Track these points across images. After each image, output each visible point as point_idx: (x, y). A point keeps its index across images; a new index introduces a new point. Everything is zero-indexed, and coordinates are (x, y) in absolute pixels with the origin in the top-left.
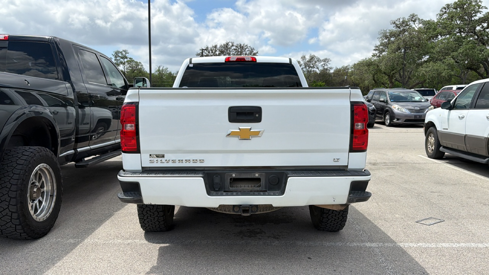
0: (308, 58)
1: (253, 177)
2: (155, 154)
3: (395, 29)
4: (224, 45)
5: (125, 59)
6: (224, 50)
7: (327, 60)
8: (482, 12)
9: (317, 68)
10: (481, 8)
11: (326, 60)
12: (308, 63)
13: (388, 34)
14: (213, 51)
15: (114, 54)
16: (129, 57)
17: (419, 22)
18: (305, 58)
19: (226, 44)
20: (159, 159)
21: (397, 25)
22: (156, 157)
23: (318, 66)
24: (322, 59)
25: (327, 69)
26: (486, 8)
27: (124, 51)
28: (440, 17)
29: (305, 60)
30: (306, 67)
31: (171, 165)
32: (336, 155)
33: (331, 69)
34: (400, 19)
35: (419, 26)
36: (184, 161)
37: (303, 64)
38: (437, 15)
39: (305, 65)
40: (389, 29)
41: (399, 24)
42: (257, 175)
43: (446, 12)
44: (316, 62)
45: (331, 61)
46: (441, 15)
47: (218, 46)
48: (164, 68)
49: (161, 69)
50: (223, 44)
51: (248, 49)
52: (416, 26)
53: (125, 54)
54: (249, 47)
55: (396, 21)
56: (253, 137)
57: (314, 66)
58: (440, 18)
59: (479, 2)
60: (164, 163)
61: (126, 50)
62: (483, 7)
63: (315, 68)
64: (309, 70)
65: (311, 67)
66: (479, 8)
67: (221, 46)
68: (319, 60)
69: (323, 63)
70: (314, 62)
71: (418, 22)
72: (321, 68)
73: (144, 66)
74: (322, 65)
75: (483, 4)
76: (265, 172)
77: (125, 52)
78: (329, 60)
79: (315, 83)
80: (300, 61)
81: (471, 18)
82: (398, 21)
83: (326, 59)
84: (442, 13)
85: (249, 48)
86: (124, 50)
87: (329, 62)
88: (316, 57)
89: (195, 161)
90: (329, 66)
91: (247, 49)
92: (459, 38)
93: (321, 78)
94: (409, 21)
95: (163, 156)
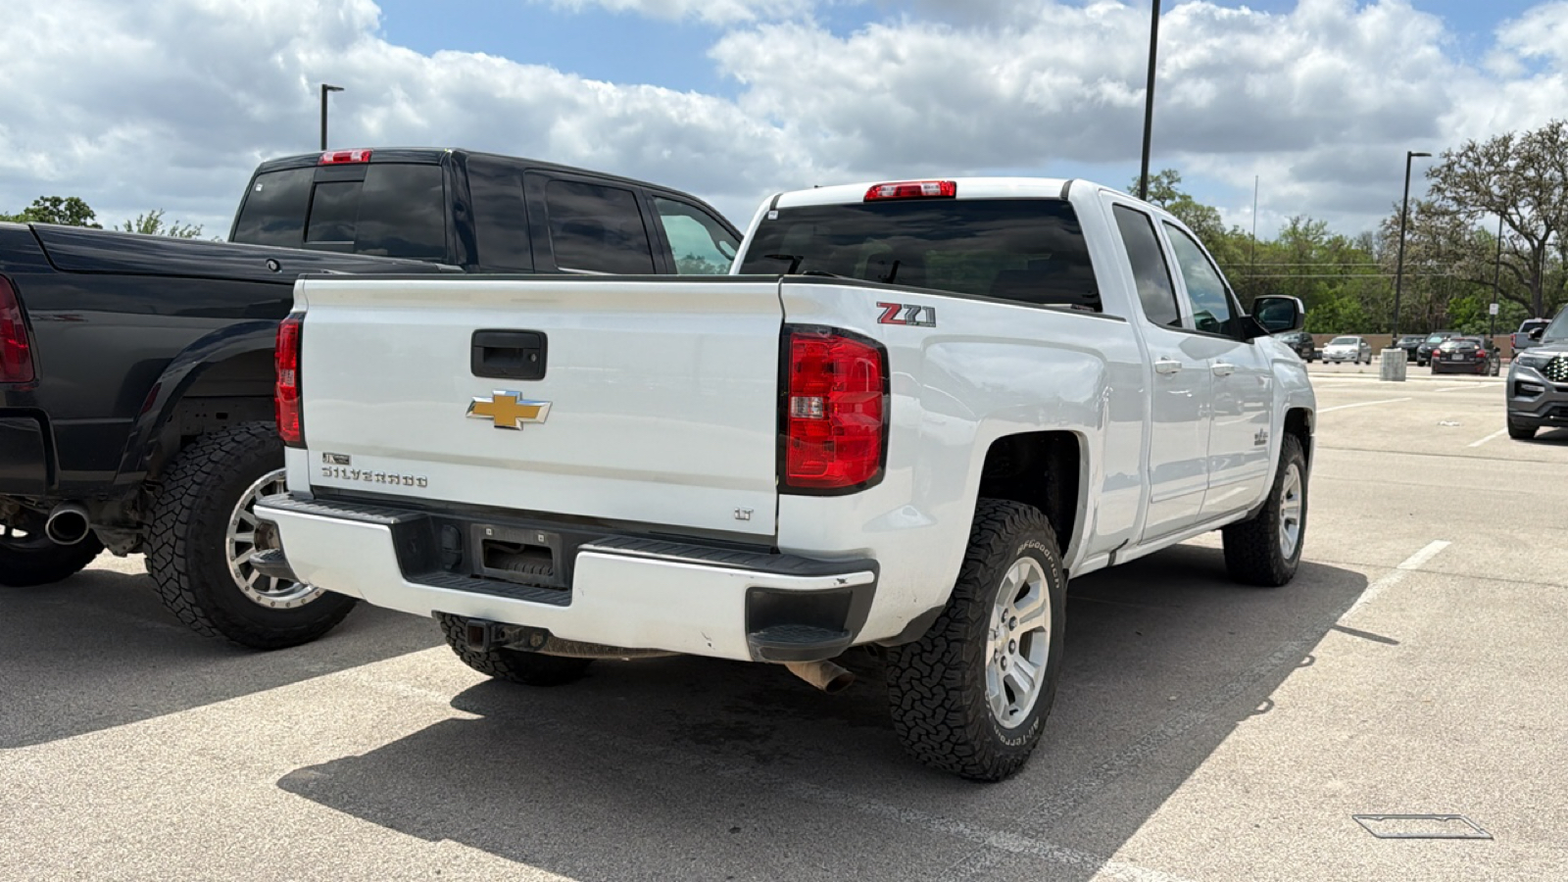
1: (531, 542)
2: (331, 454)
4: (1541, 134)
5: (1165, 199)
6: (1538, 150)
14: (1496, 159)
15: (1132, 186)
16: (1181, 193)
19: (1548, 129)
20: (341, 467)
22: (334, 461)
27: (1164, 173)
31: (361, 485)
32: (743, 500)
36: (387, 479)
42: (541, 538)
47: (1516, 141)
48: (1312, 224)
49: (1301, 227)
50: (1535, 132)
53: (1170, 183)
56: (528, 423)
60: (351, 479)
61: (1172, 170)
67: (1528, 139)
73: (1222, 222)
76: (560, 533)
77: (1168, 177)
86: (1167, 170)
89: (409, 481)
95: (346, 461)
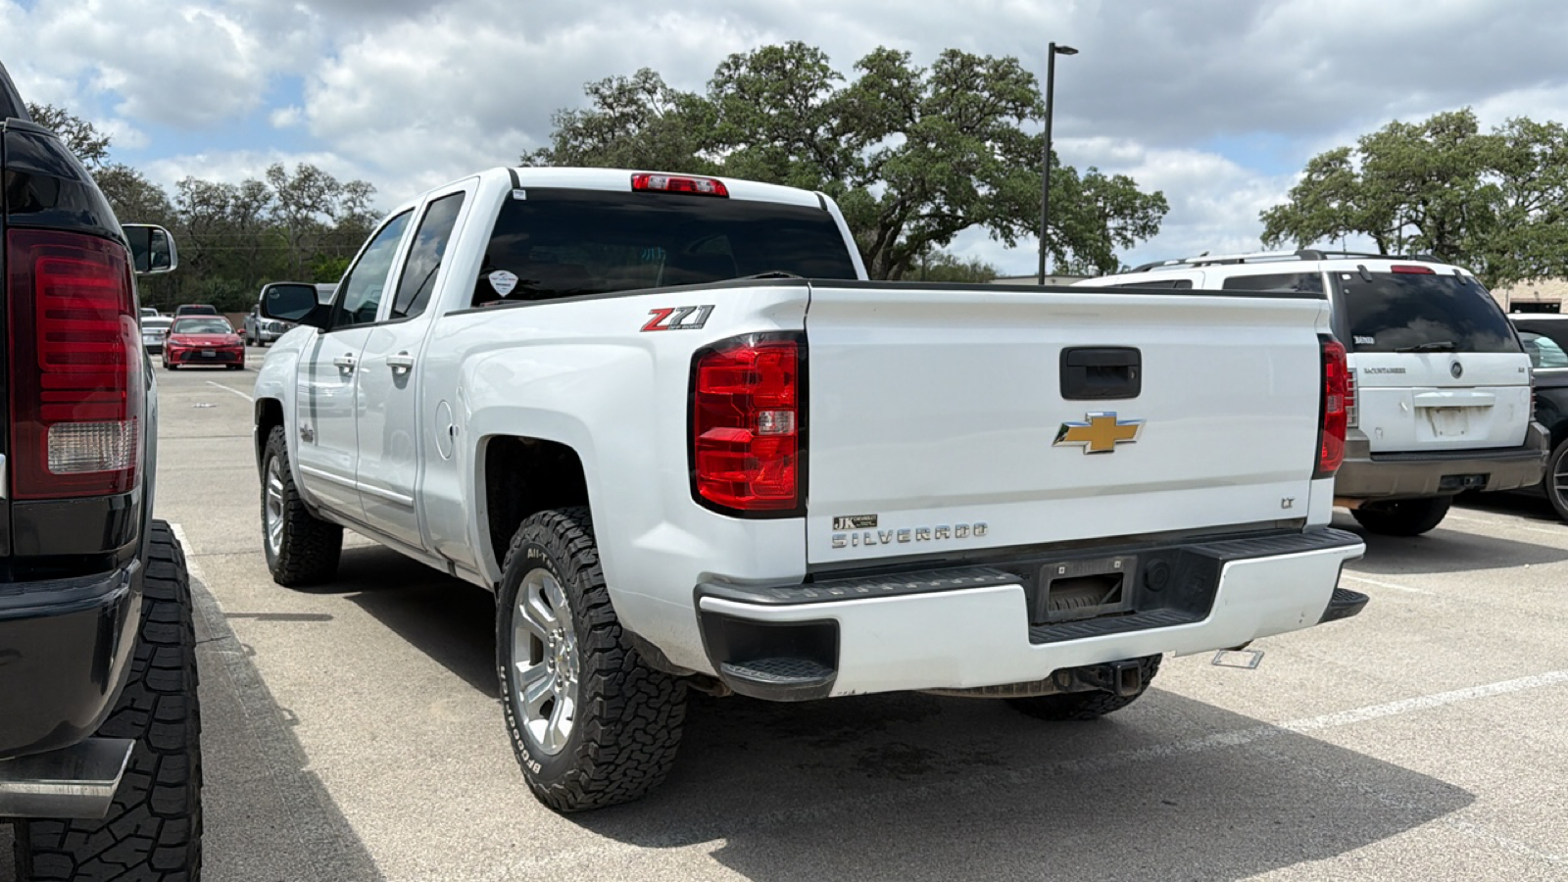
0: (292, 173)
2: (849, 517)
3: (601, 111)
7: (364, 189)
8: (831, 86)
9: (327, 211)
10: (831, 78)
11: (357, 189)
12: (292, 192)
13: (580, 125)
17: (664, 97)
18: (283, 174)
20: (861, 532)
21: (603, 98)
22: (852, 525)
23: (330, 206)
24: (343, 181)
25: (361, 218)
26: (841, 78)
28: (717, 91)
29: (284, 181)
30: (286, 205)
31: (894, 550)
32: (1285, 490)
33: (377, 218)
34: (610, 81)
35: (666, 109)
36: (951, 533)
37: (277, 195)
38: (709, 83)
39: (285, 198)
40: (580, 109)
41: (610, 97)
42: (1117, 564)
43: (730, 76)
44: (322, 191)
45: (374, 190)
46: (719, 85)
51: (68, 125)
52: (658, 106)
54: (73, 119)
55: (600, 87)
57: (317, 205)
58: (717, 95)
59: (822, 58)
60: (875, 544)
62: (833, 73)
63: (318, 209)
64: (299, 216)
65: (306, 206)
66: (825, 76)
68: (332, 185)
69: (346, 196)
70: (316, 190)
71: (661, 97)
72: (341, 212)
74: (345, 202)
75: (833, 66)
78: (370, 189)
79: (324, 262)
80: (265, 183)
81: (806, 101)
82: (606, 86)
83: (358, 184)
84: (720, 78)
85: (72, 122)
87: (371, 196)
88: (320, 174)
89: (963, 532)
90: (370, 207)
91: (63, 128)
92: (777, 153)
93: (342, 246)
94: (636, 89)
95: (874, 522)
